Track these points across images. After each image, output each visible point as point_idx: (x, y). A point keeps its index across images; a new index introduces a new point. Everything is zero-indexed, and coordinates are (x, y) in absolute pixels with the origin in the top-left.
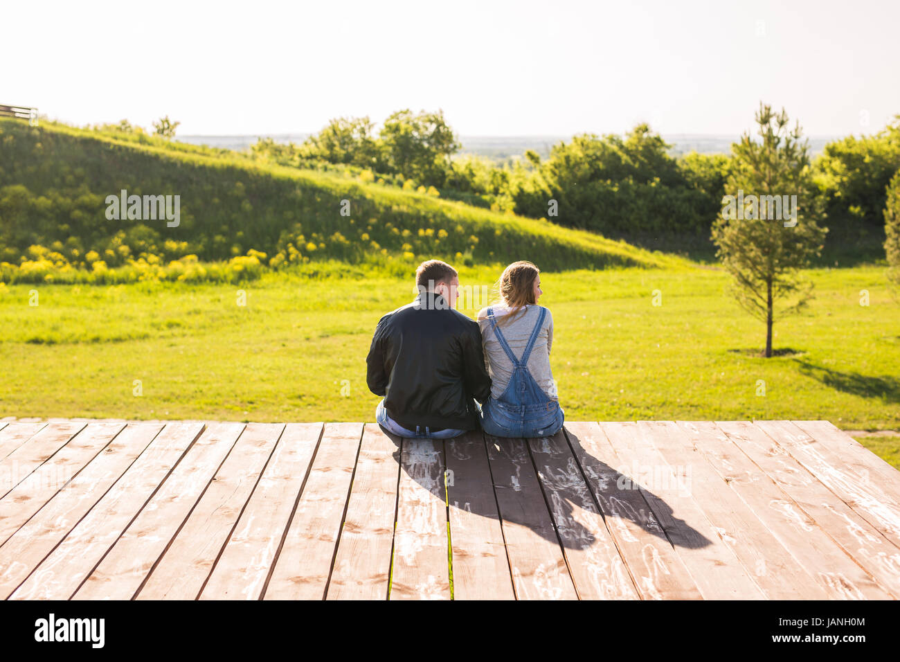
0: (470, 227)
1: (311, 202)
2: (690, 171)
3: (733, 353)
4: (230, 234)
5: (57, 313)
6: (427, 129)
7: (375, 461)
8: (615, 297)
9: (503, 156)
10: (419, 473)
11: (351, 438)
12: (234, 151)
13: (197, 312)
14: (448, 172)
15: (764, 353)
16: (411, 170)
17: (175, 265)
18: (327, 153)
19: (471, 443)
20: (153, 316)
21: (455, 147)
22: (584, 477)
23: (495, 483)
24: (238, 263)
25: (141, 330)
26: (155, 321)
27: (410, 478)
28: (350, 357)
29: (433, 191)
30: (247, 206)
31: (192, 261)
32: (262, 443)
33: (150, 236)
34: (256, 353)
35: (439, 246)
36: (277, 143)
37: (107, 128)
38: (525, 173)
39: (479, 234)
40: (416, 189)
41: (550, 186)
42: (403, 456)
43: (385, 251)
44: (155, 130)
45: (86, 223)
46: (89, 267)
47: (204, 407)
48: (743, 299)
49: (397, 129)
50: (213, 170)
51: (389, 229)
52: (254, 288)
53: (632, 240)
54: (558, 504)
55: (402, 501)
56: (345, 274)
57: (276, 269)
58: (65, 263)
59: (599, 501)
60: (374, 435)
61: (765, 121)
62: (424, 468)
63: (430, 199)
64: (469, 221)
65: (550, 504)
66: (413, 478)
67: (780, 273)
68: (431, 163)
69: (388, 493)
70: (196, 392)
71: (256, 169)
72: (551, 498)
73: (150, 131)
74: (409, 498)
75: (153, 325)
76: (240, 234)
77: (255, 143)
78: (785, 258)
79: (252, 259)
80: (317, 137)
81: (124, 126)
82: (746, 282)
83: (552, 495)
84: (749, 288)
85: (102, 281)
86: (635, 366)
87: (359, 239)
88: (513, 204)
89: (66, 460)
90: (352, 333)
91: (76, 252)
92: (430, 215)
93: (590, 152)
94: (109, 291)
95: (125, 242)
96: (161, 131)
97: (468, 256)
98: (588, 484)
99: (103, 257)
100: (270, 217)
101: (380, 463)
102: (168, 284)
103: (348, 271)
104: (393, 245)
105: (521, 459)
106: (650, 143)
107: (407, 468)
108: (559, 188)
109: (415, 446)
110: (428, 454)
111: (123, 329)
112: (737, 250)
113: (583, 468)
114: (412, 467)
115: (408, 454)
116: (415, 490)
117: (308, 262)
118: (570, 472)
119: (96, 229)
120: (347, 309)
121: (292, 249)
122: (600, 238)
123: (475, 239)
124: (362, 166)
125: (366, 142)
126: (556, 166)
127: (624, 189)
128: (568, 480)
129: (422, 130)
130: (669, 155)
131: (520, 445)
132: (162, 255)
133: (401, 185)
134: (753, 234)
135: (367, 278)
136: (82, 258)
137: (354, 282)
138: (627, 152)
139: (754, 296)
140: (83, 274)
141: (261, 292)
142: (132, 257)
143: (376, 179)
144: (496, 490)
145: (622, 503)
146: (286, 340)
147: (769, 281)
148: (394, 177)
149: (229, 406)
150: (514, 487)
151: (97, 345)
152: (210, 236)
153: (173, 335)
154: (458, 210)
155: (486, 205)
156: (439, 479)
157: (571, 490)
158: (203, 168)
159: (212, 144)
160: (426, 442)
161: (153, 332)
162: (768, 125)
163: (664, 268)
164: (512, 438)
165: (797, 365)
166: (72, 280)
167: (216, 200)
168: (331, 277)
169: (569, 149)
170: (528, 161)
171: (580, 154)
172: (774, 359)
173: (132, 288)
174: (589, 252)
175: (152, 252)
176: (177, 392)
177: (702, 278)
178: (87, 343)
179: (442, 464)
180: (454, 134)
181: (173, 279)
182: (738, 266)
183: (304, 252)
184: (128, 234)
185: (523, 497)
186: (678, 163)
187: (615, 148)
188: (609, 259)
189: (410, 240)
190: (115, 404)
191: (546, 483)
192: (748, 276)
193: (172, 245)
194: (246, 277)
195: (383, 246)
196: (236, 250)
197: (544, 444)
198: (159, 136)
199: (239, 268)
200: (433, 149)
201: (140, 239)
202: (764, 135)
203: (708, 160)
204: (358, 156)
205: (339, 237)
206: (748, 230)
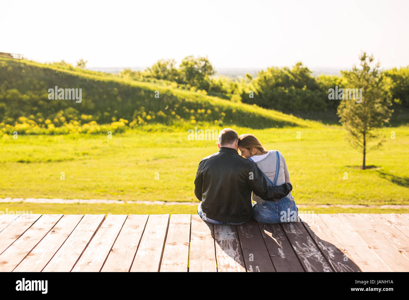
0: (221, 109)
1: (148, 97)
2: (321, 83)
3: (347, 168)
4: (111, 112)
5: (31, 148)
6: (201, 64)
7: (200, 238)
8: (289, 141)
9: (234, 76)
10: (226, 246)
11: (185, 224)
12: (113, 74)
13: (96, 148)
14: (210, 83)
15: (362, 167)
16: (194, 82)
17: (86, 126)
18: (155, 75)
19: (251, 227)
20: (76, 150)
21: (214, 72)
22: (319, 249)
23: (270, 252)
24: (115, 125)
25: (70, 156)
26: (77, 152)
27: (221, 250)
28: (168, 169)
29: (204, 92)
30: (119, 99)
31: (94, 124)
32: (137, 227)
33: (75, 113)
34: (124, 167)
35: (207, 117)
36: (133, 70)
37: (55, 64)
38: (245, 84)
39: (225, 112)
40: (196, 91)
41: (257, 90)
42: (216, 235)
43: (182, 120)
44: (77, 64)
45: (45, 107)
46: (46, 127)
47: (100, 193)
48: (352, 142)
49: (186, 64)
50: (103, 82)
51: (184, 110)
52: (122, 136)
53: (295, 114)
54: (309, 267)
55: (219, 265)
56: (164, 130)
57: (132, 128)
58: (35, 125)
59: (332, 265)
60: (197, 222)
61: (363, 59)
62: (228, 243)
63: (202, 96)
64: (221, 106)
65: (304, 267)
66: (223, 249)
67: (370, 130)
68: (202, 79)
69: (210, 260)
70: (96, 186)
71: (123, 82)
72: (304, 263)
73: (74, 65)
74: (224, 263)
75: (76, 154)
76: (116, 112)
77: (122, 71)
78: (372, 123)
79: (122, 123)
80: (151, 68)
81: (63, 63)
82: (353, 134)
83: (304, 261)
84: (355, 137)
85: (52, 133)
86: (302, 174)
87: (170, 114)
88: (240, 98)
89: (29, 238)
90: (168, 158)
91: (40, 120)
92: (203, 103)
93: (275, 74)
94: (55, 138)
95: (63, 115)
96: (80, 65)
97: (221, 122)
98: (322, 254)
99: (53, 122)
100: (129, 104)
101: (203, 240)
102: (83, 134)
103: (166, 129)
104: (186, 117)
105: (281, 237)
106: (303, 70)
107: (219, 243)
108: (261, 91)
109: (221, 229)
110: (229, 234)
111: (62, 156)
112: (349, 120)
113: (317, 243)
114: (221, 242)
115: (218, 234)
116: (226, 258)
117: (147, 125)
118: (310, 245)
119: (50, 109)
120: (165, 147)
121: (140, 119)
122: (281, 114)
123: (223, 114)
124: (171, 81)
125: (173, 70)
126: (260, 81)
127: (291, 91)
128: (310, 251)
129: (198, 64)
130: (312, 76)
131: (278, 228)
132: (80, 121)
133: (189, 89)
134: (357, 112)
135: (174, 132)
136: (43, 123)
137: (168, 134)
138: (292, 74)
139: (357, 141)
140: (44, 130)
141: (125, 139)
142: (66, 122)
143: (178, 87)
144: (271, 257)
145: (346, 267)
146: (138, 161)
147: (364, 133)
148: (186, 86)
149: (111, 192)
150: (281, 256)
151: (50, 163)
152: (102, 113)
153: (85, 159)
154: (216, 101)
155: (228, 99)
156: (238, 250)
157: (314, 257)
158: (99, 82)
159: (103, 71)
160: (227, 227)
161: (75, 157)
162: (364, 61)
163: (311, 128)
164: (273, 224)
165: (378, 173)
166: (38, 133)
167: (105, 96)
168: (158, 132)
169: (266, 73)
170: (247, 78)
171: (271, 75)
172: (367, 170)
173: (66, 137)
174: (276, 120)
175: (76, 120)
176: (87, 186)
177: (329, 132)
178: (45, 162)
179: (237, 240)
180: (213, 66)
181: (85, 132)
182: (350, 127)
183: (145, 120)
184: (64, 112)
185: (288, 262)
186: (316, 79)
187: (286, 72)
188: (285, 123)
189: (194, 114)
190: (58, 192)
191: (299, 253)
192: (354, 131)
193: (84, 117)
194: (119, 131)
195: (182, 117)
196: (114, 119)
197: (291, 228)
198: (79, 67)
199: (116, 127)
200: (203, 73)
201: (70, 114)
202: (362, 66)
203: (330, 78)
204: (170, 76)
205: (161, 113)
206: (354, 110)
